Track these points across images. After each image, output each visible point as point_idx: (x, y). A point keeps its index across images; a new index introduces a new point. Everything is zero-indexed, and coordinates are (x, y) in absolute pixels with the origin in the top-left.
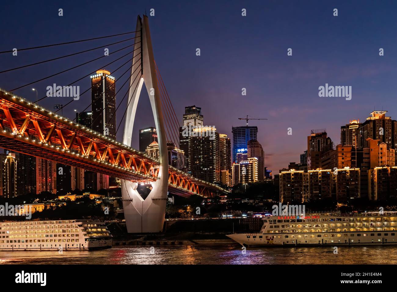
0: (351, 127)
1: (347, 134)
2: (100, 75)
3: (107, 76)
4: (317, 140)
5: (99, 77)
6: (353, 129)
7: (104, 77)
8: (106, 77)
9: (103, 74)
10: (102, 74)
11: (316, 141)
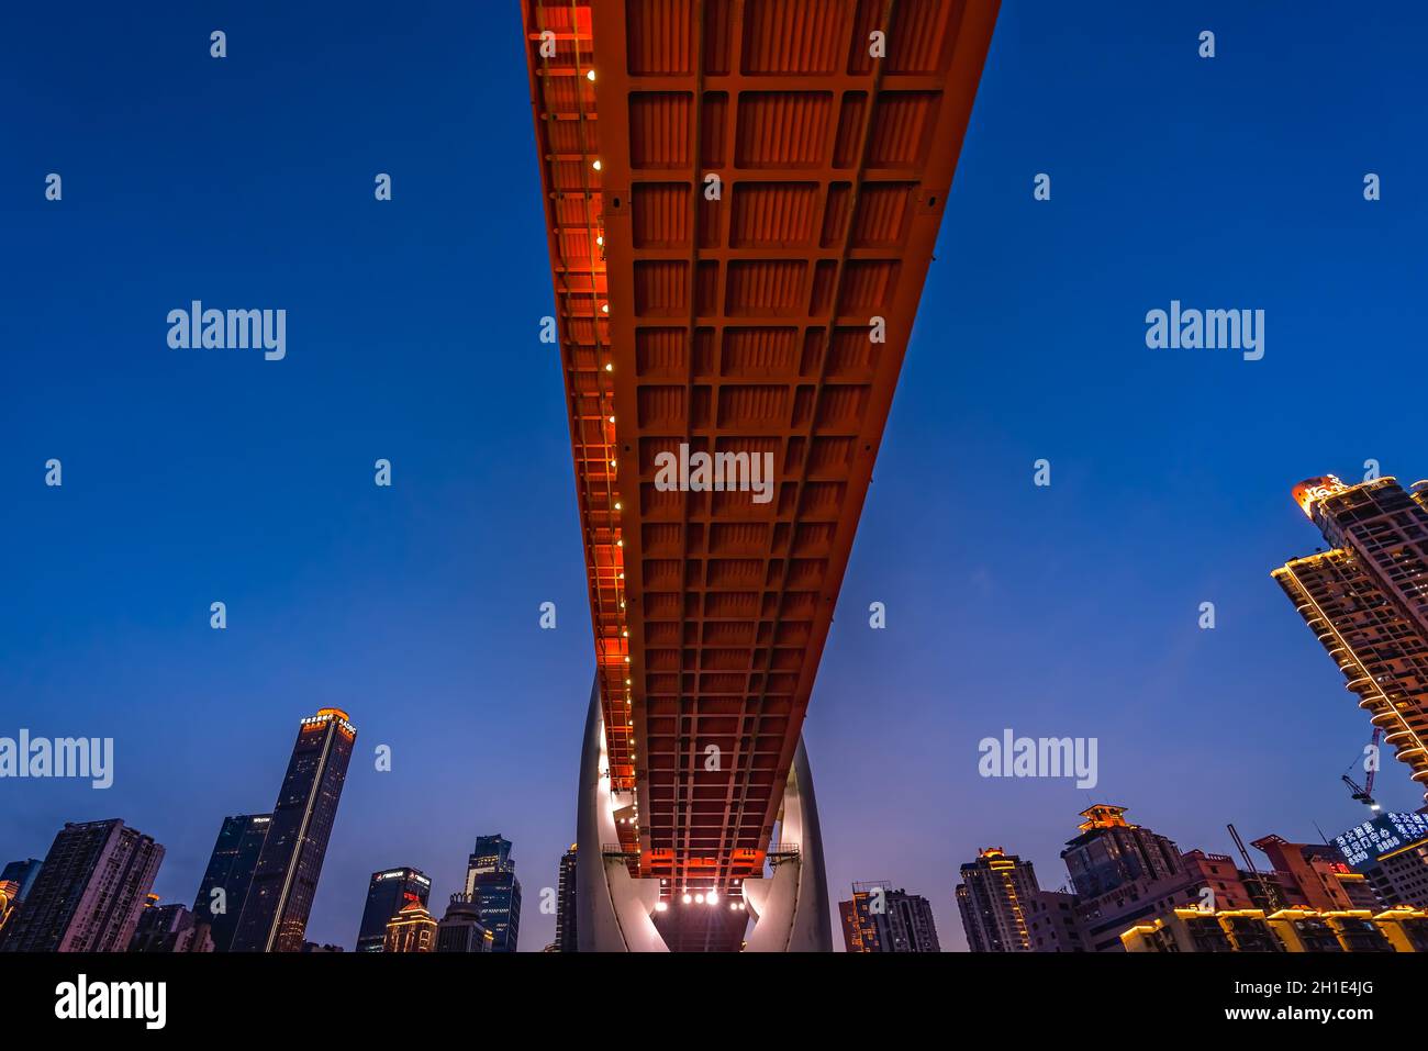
0: (995, 866)
1: (990, 884)
2: (325, 718)
3: (341, 721)
4: (900, 903)
5: (321, 722)
6: (1002, 871)
7: (333, 723)
8: (337, 724)
9: (335, 716)
10: (331, 716)
11: (898, 906)
